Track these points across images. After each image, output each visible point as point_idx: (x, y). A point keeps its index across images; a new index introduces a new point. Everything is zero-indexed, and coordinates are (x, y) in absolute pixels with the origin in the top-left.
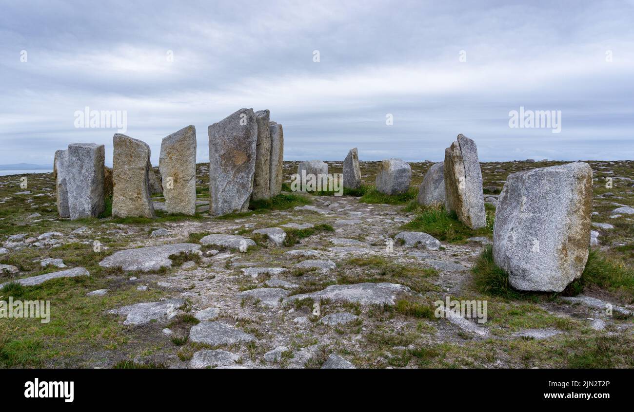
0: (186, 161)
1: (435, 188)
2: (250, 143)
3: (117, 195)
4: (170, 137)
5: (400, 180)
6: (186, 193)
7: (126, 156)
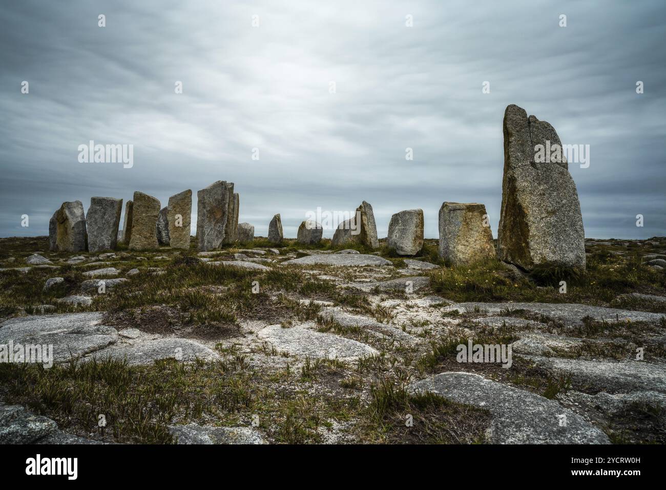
0: (185, 213)
1: (345, 235)
2: (225, 204)
3: (135, 234)
4: (176, 196)
5: (315, 234)
6: (185, 235)
7: (145, 207)
